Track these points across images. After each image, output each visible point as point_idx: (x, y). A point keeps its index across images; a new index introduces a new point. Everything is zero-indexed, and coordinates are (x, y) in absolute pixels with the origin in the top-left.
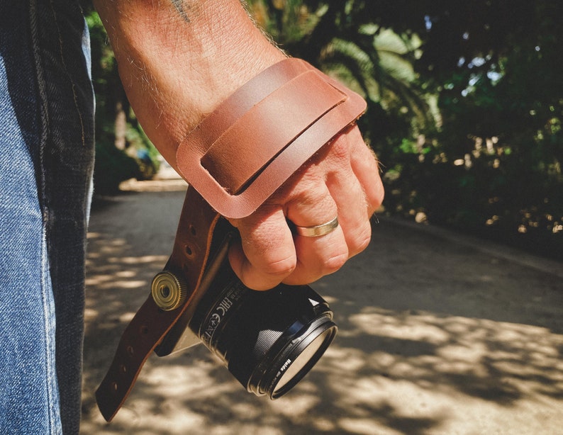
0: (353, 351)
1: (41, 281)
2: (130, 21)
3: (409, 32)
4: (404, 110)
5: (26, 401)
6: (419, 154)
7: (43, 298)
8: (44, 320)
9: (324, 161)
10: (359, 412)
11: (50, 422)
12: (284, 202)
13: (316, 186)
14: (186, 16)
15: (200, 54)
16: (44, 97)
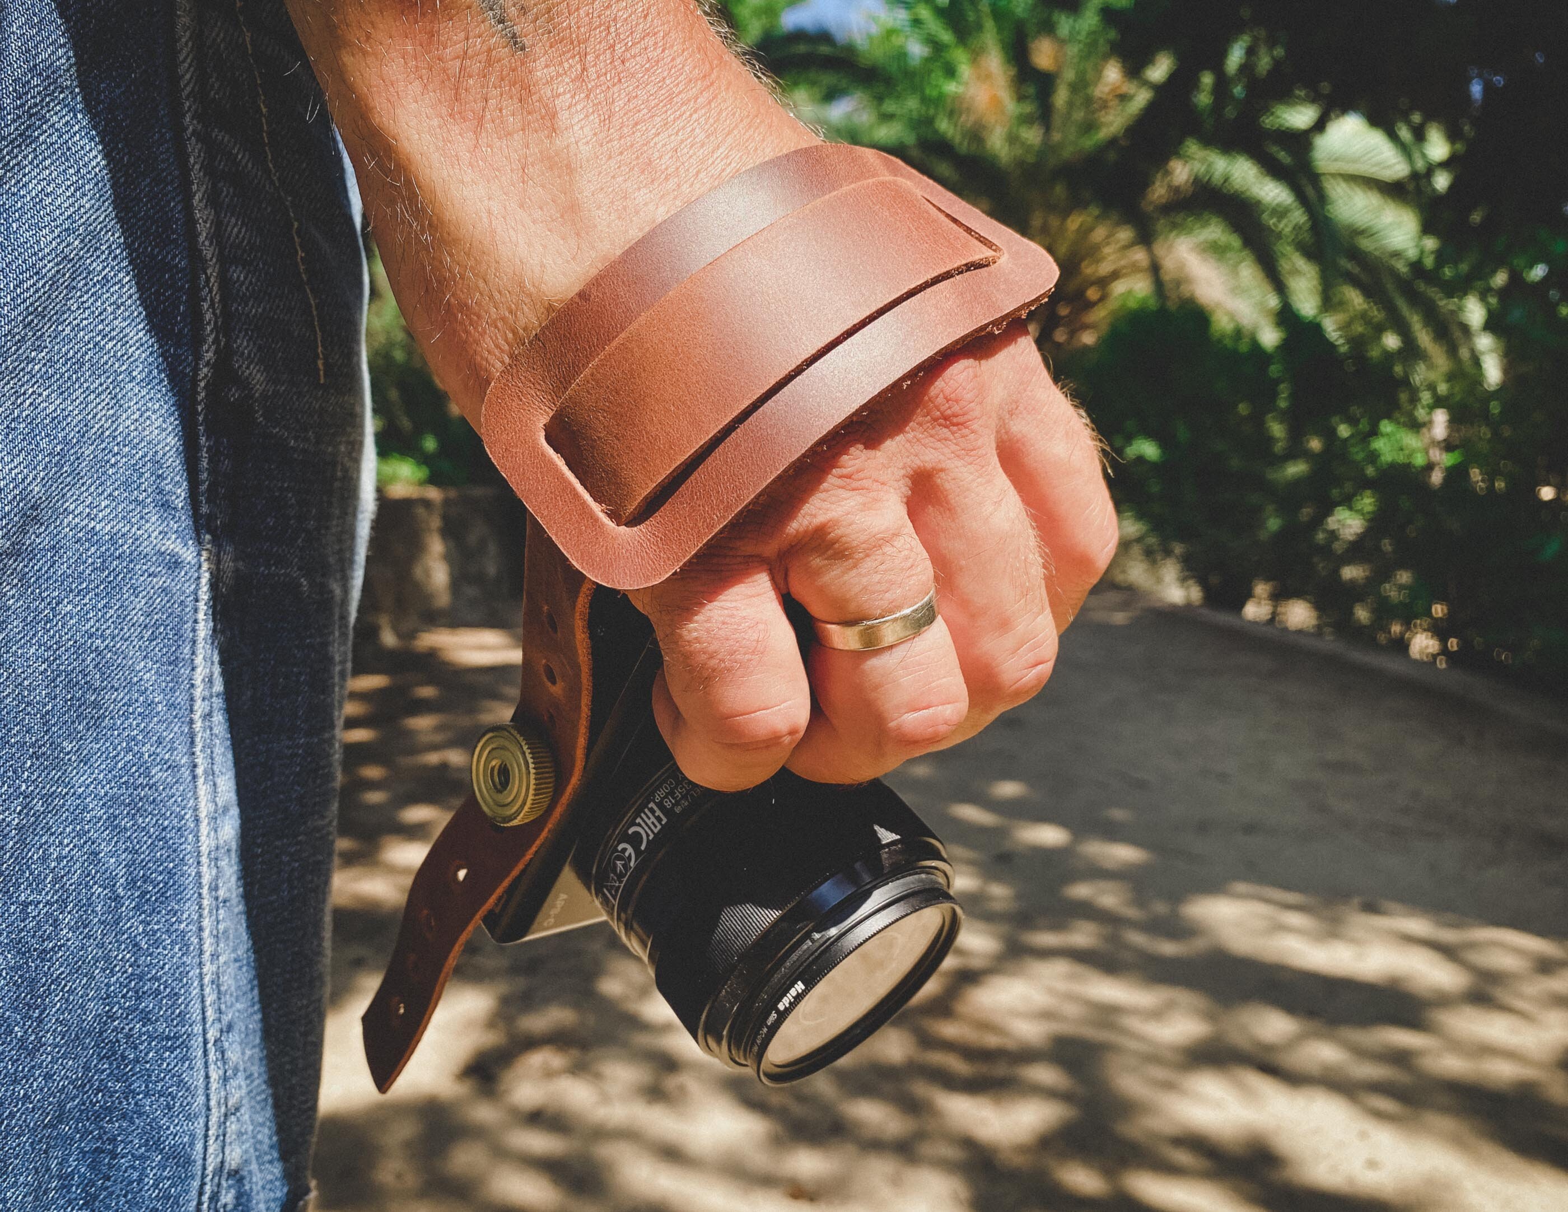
0: (1183, 997)
1: (192, 722)
2: (365, 53)
3: (1416, 118)
4: (1391, 341)
5: (146, 1018)
6: (1430, 467)
7: (195, 766)
8: (197, 820)
9: (900, 438)
10: (1183, 1157)
11: (207, 1077)
12: (770, 548)
13: (865, 507)
14: (514, 36)
15: (549, 137)
16: (208, 251)
